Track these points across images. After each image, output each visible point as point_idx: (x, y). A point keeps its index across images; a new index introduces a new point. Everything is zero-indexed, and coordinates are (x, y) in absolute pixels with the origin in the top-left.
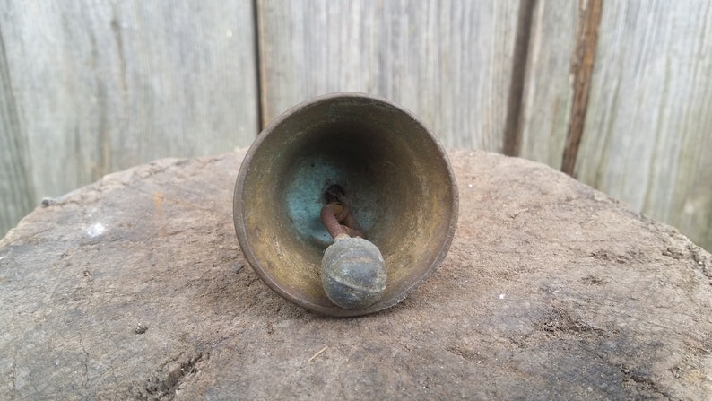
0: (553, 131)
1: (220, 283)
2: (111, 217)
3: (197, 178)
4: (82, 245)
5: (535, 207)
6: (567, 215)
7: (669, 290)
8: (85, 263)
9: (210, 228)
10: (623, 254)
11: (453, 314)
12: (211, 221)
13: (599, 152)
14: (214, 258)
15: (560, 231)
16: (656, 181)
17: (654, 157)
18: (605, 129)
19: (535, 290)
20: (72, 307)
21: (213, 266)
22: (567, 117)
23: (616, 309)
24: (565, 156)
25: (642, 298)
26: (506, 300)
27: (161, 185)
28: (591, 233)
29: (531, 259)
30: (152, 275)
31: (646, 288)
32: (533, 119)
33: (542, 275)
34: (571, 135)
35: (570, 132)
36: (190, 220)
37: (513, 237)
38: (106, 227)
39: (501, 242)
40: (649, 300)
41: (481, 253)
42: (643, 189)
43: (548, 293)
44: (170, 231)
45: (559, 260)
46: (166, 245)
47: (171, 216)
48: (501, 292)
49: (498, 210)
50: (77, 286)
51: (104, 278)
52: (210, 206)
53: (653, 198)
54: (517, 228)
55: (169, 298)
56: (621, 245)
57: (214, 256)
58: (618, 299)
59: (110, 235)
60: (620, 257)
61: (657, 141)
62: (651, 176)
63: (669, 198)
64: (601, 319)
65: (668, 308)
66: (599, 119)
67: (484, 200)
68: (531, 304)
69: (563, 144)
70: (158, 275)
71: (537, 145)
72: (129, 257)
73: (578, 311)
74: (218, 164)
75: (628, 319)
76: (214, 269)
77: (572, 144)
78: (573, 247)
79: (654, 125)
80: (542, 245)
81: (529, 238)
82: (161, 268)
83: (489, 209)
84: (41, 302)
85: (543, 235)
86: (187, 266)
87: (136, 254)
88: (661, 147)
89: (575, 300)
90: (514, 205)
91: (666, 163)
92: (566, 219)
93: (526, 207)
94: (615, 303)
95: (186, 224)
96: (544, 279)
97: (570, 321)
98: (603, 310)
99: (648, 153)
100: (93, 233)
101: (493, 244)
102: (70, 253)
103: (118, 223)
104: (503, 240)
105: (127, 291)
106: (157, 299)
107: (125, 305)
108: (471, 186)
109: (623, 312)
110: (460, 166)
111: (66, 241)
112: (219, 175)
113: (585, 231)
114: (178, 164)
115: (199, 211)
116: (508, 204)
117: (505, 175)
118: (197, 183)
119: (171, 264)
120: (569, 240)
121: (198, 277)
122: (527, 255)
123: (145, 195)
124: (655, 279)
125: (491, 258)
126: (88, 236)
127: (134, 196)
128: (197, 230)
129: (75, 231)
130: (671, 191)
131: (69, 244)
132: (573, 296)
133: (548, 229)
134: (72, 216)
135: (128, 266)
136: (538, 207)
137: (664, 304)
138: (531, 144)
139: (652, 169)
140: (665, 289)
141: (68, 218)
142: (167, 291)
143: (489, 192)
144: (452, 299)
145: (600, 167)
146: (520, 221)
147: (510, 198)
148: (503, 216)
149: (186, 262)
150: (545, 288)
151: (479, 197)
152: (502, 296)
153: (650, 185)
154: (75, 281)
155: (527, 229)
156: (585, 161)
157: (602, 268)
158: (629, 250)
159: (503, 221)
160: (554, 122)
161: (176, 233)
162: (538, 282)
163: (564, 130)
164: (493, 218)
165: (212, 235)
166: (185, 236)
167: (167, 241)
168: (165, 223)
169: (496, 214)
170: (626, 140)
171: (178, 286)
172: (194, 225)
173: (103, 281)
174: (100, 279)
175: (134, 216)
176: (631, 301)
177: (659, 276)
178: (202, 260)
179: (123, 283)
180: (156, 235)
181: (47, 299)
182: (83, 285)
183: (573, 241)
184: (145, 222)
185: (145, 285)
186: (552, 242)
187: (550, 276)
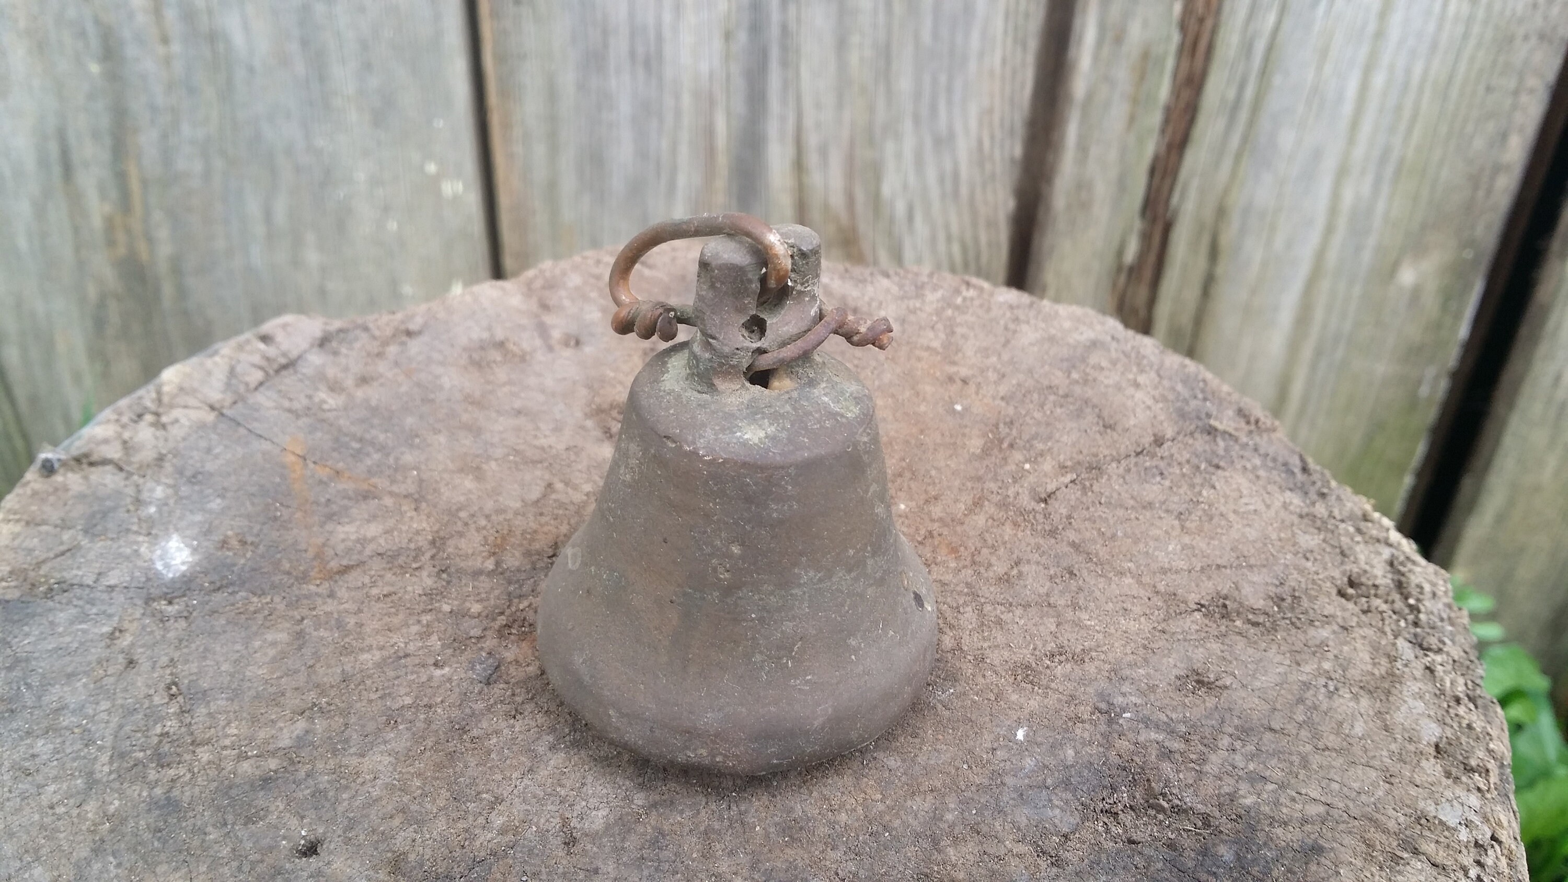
0: (1132, 119)
1: (456, 713)
2: (198, 517)
3: (373, 394)
4: (149, 600)
5: (1091, 468)
6: (1153, 490)
7: (1344, 703)
8: (164, 660)
9: (419, 551)
10: (1260, 604)
11: (925, 786)
12: (418, 533)
13: (1227, 164)
14: (435, 642)
15: (1136, 541)
16: (1342, 223)
17: (1342, 172)
18: (1243, 115)
19: (1085, 711)
20: (158, 791)
21: (436, 665)
22: (1164, 92)
23: (1238, 759)
24: (1152, 171)
25: (1291, 728)
26: (1031, 741)
27: (296, 414)
28: (1201, 543)
29: (1078, 624)
30: (311, 696)
31: (1301, 701)
32: (1090, 97)
33: (1099, 670)
34: (1170, 130)
35: (1167, 121)
36: (373, 530)
37: (1043, 560)
38: (195, 550)
39: (1020, 574)
40: (1304, 733)
41: (980, 611)
42: (1314, 238)
43: (1110, 722)
44: (334, 564)
45: (1133, 626)
46: (331, 606)
47: (330, 517)
48: (1019, 723)
49: (1015, 481)
50: (158, 729)
51: (213, 708)
52: (410, 487)
53: (1332, 256)
54: (1053, 533)
55: (355, 761)
56: (1256, 578)
57: (434, 637)
58: (1245, 732)
59: (206, 573)
60: (1253, 611)
61: (1351, 140)
62: (1333, 211)
63: (1367, 256)
64: (1209, 787)
65: (1338, 752)
66: (1231, 94)
67: (986, 452)
68: (1077, 753)
69: (1150, 148)
70: (323, 693)
71: (1094, 151)
72: (257, 644)
73: (1167, 768)
74: (415, 347)
75: (1259, 786)
76: (438, 672)
77: (1170, 147)
78: (1161, 587)
79: (1348, 108)
80: (1102, 583)
81: (1077, 561)
82: (328, 675)
83: (995, 479)
84: (91, 773)
85: (1103, 553)
86: (380, 665)
87: (270, 637)
88: (1359, 151)
89: (1161, 737)
90: (1048, 465)
91: (1366, 188)
92: (1149, 506)
93: (1073, 469)
94: (1238, 744)
95: (363, 541)
96: (1103, 684)
97: (1149, 792)
98: (1215, 762)
99: (1329, 164)
100: (167, 566)
101: (1005, 580)
102: (126, 625)
103: (217, 537)
104: (1025, 568)
105: (266, 742)
106: (332, 764)
107: (266, 781)
108: (958, 408)
109: (1251, 766)
110: (936, 344)
111: (112, 588)
112: (419, 385)
113: (1187, 539)
114: (323, 342)
115: (388, 501)
116: (1034, 461)
117: (1030, 371)
118: (374, 410)
119: (348, 664)
120: (1154, 566)
121: (408, 700)
122: (1069, 614)
123: (266, 446)
124: (1320, 672)
125: (999, 622)
126: (158, 574)
127: (240, 451)
128: (390, 558)
129: (128, 558)
130: (1371, 241)
131: (119, 598)
132: (1157, 727)
133: (1114, 537)
134: (114, 509)
135: (258, 671)
136: (1096, 469)
137: (1332, 740)
138: (1083, 149)
139: (1336, 196)
140: (1337, 702)
141: (105, 514)
142: (347, 741)
143: (996, 426)
144: (923, 742)
145: (1227, 191)
146: (1060, 508)
147: (1040, 446)
148: (1025, 501)
149: (377, 655)
150: (1103, 706)
151: (975, 444)
152: (1020, 735)
153: (1330, 229)
154: (154, 716)
155: (1072, 535)
156: (1195, 184)
157: (1215, 646)
158: (1272, 590)
159: (1022, 512)
160: (1135, 101)
161: (346, 570)
162: (1091, 690)
163: (1156, 118)
164: (1003, 505)
165: (425, 574)
166: (367, 580)
167: (332, 595)
168: (320, 540)
169: (1011, 492)
170: (1286, 139)
171: (371, 727)
172: (383, 544)
173: (210, 715)
174: (204, 711)
175: (249, 517)
176: (1268, 735)
177: (1327, 666)
178: (411, 648)
179: (254, 720)
180: (304, 578)
181: (103, 768)
182: (171, 725)
183: (1164, 571)
184: (274, 535)
185: (301, 725)
186: (1121, 574)
187: (1116, 674)
